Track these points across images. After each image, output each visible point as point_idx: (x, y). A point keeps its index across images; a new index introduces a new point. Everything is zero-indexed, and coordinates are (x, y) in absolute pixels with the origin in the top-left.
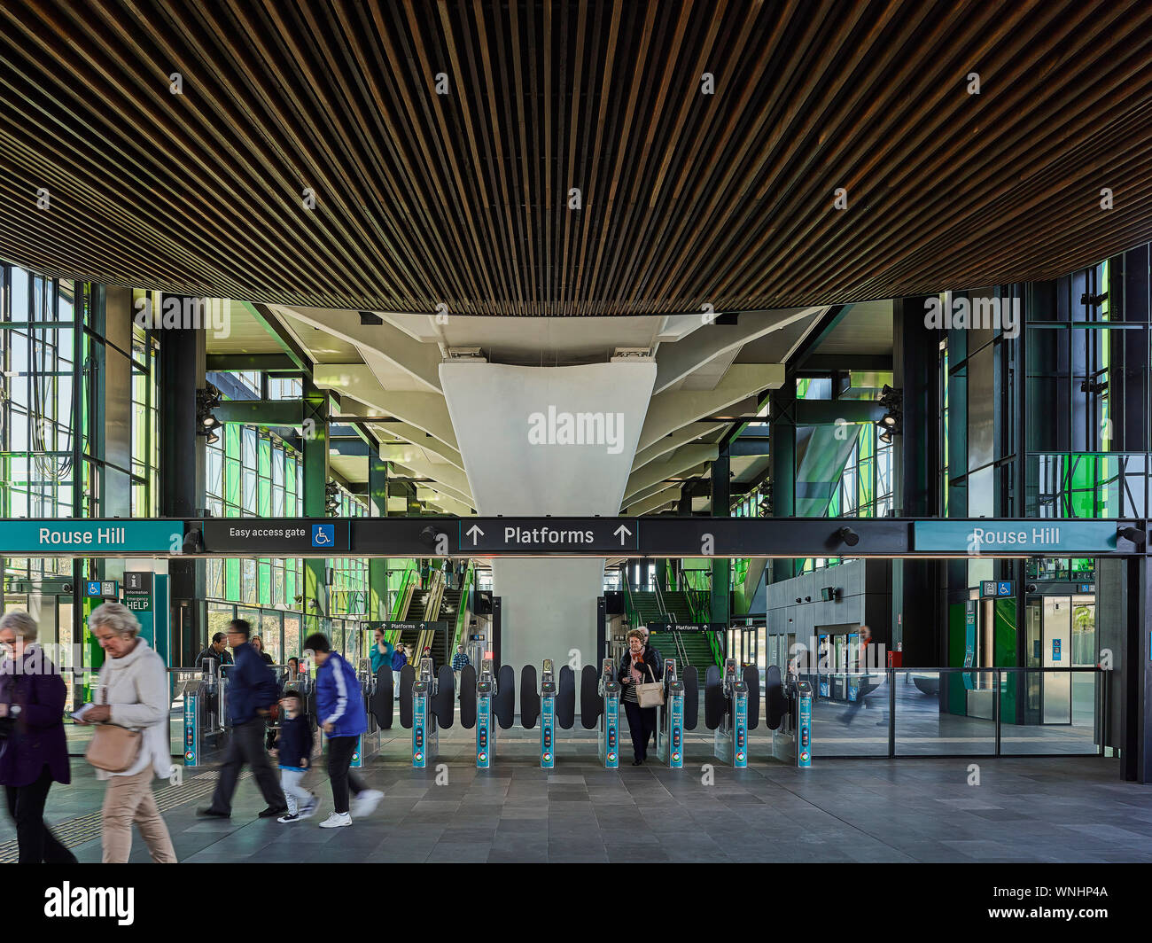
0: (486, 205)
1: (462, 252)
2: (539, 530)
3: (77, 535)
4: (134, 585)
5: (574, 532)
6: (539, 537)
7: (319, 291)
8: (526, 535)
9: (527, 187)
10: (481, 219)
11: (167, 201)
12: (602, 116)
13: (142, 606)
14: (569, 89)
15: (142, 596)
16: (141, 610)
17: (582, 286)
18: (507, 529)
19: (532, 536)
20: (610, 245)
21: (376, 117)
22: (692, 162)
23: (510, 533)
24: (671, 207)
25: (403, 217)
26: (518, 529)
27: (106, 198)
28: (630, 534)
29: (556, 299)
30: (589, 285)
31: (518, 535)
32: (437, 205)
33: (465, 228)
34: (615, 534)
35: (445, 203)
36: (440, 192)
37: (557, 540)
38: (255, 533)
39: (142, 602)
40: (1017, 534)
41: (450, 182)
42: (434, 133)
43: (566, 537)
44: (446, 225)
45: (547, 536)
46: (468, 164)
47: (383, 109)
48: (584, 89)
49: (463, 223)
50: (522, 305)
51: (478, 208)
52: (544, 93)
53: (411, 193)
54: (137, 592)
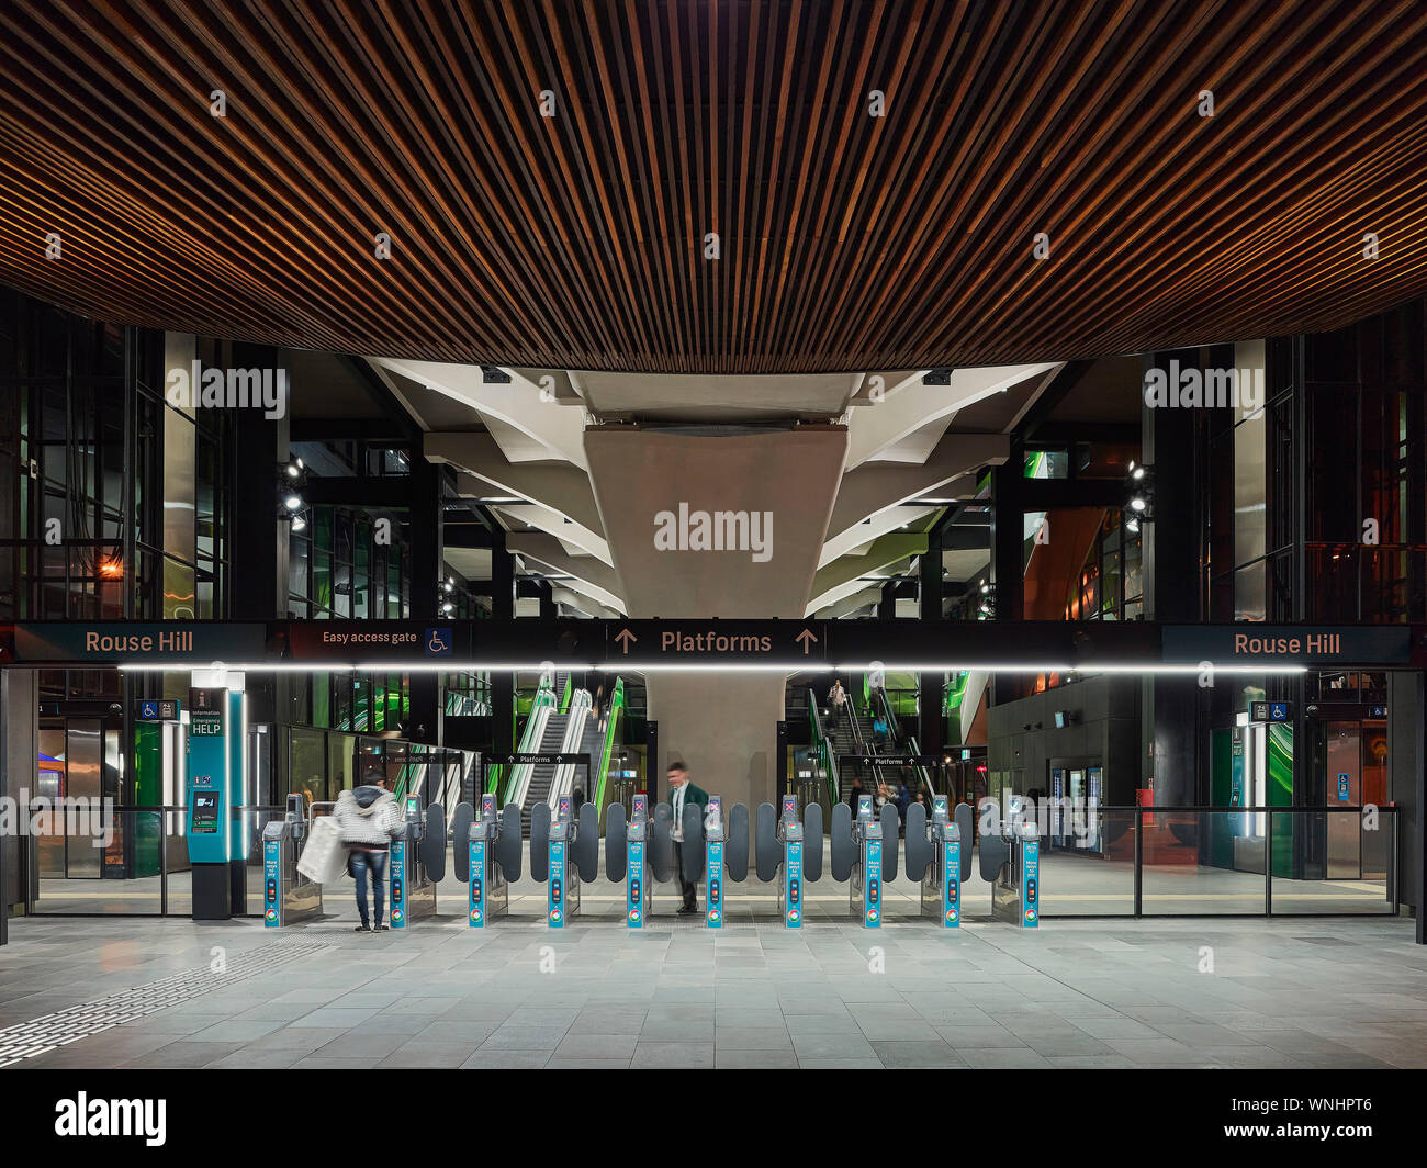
0: (640, 238)
1: (611, 295)
2: (705, 636)
3: (134, 640)
4: (202, 704)
5: (747, 638)
6: (704, 644)
7: (433, 341)
8: (689, 641)
9: (689, 217)
10: (633, 255)
11: (249, 230)
12: (779, 132)
13: (212, 730)
14: (740, 101)
15: (212, 717)
16: (210, 735)
17: (757, 336)
18: (665, 634)
19: (696, 642)
20: (791, 286)
21: (507, 133)
22: (889, 188)
23: (669, 638)
24: (865, 242)
25: (538, 251)
26: (679, 633)
27: (175, 227)
28: (815, 640)
29: (725, 353)
30: (765, 336)
31: (679, 640)
32: (580, 237)
33: (613, 266)
34: (798, 640)
35: (589, 235)
36: (584, 222)
37: (726, 648)
38: (354, 638)
39: (212, 725)
40: (1288, 642)
41: (595, 210)
42: (577, 151)
43: (737, 644)
44: (589, 259)
45: (713, 643)
46: (618, 189)
47: (515, 122)
48: (757, 100)
49: (611, 259)
50: (684, 359)
51: (630, 242)
52: (709, 103)
53: (548, 223)
54: (206, 713)
